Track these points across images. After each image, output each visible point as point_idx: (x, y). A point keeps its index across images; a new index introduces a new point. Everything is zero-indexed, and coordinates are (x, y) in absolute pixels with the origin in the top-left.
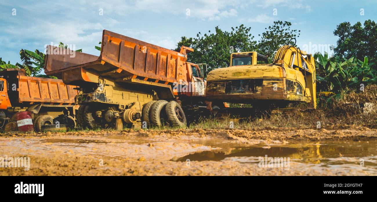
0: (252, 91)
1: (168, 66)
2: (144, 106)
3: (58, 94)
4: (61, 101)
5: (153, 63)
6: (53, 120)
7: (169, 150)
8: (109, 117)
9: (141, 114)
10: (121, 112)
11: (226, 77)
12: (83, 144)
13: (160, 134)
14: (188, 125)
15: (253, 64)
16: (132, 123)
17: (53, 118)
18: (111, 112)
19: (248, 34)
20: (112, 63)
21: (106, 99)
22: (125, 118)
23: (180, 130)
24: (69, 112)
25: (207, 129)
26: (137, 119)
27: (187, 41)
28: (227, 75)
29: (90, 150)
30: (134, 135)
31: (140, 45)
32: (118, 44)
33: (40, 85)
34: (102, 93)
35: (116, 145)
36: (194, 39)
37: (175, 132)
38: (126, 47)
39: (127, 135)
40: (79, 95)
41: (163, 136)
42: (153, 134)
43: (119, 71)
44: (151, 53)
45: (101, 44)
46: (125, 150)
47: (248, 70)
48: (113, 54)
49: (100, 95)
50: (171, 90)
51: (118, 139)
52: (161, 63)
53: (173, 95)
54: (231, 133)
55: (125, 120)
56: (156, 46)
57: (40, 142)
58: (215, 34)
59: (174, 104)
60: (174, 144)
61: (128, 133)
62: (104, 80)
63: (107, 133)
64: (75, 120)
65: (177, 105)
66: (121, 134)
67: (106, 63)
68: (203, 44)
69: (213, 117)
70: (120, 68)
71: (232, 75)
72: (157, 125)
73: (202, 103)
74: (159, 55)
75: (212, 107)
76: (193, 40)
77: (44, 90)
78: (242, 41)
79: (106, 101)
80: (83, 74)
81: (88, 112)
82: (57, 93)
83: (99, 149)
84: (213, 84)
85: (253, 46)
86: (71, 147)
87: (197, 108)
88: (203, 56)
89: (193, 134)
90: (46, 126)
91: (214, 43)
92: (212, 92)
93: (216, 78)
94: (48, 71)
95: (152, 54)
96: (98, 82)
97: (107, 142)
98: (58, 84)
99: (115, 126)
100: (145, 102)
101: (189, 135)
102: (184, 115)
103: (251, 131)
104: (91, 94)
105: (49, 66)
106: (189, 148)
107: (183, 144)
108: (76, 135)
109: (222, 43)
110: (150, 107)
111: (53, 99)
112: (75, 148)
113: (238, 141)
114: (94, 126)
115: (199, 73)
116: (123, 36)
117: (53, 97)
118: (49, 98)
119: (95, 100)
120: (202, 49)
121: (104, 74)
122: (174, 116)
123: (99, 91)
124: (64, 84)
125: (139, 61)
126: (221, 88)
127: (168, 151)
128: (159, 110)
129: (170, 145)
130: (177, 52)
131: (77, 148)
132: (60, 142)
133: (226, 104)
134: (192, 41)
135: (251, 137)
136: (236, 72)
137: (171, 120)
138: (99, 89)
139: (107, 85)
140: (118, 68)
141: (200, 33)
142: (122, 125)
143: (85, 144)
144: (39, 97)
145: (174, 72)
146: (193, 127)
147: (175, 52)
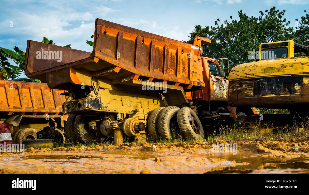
0: (288, 92)
1: (178, 63)
2: (150, 114)
3: (42, 102)
4: (46, 110)
5: (159, 60)
6: (37, 133)
7: (181, 166)
8: (106, 129)
9: (145, 124)
10: (121, 122)
11: (254, 75)
12: (73, 159)
13: (170, 147)
14: (206, 137)
15: (289, 57)
16: (135, 136)
17: (37, 132)
18: (108, 122)
19: (282, 19)
20: (108, 60)
21: (102, 106)
22: (126, 130)
23: (195, 142)
24: (56, 123)
25: (230, 141)
26: (141, 130)
27: (202, 30)
28: (255, 72)
29: (82, 167)
30: (136, 150)
31: (142, 37)
32: (115, 36)
33: (20, 90)
34: (96, 99)
35: (114, 160)
36: (211, 27)
37: (189, 144)
38: (125, 39)
39: (128, 150)
40: (68, 102)
41: (173, 150)
42: (160, 148)
43: (117, 70)
44: (157, 46)
45: (93, 38)
46: (125, 166)
47: (282, 64)
48: (109, 49)
49: (94, 101)
50: (183, 93)
51: (117, 154)
52: (169, 59)
53: (186, 100)
54: (262, 145)
55: (126, 132)
56: (162, 37)
57: (21, 159)
58: (238, 20)
59: (187, 112)
60: (187, 159)
61: (129, 148)
62: (98, 83)
63: (102, 148)
64: (64, 134)
65: (190, 112)
66: (121, 149)
67: (101, 61)
68: (223, 34)
69: (238, 126)
70: (118, 66)
71: (261, 71)
72: (166, 138)
73: (223, 109)
74: (166, 48)
75: (236, 114)
76: (210, 30)
77: (25, 97)
78: (274, 28)
79: (102, 109)
80: (72, 75)
81: (79, 123)
82: (40, 100)
83: (93, 165)
84: (237, 84)
85: (289, 35)
86: (58, 162)
87: (218, 116)
88: (223, 49)
89: (212, 147)
90: (29, 141)
91: (237, 32)
92: (237, 94)
93: (241, 76)
94: (29, 72)
95: (158, 48)
96: (90, 85)
97: (103, 157)
98: (42, 89)
99: (113, 139)
100: (150, 109)
101: (207, 148)
102: (201, 125)
103: (288, 142)
104: (83, 101)
105: (30, 66)
106: (206, 163)
107: (199, 159)
108: (64, 151)
109: (247, 32)
110: (156, 115)
111: (36, 108)
112: (63, 163)
113: (271, 155)
114: (87, 140)
115: (219, 71)
116: (121, 26)
117: (36, 106)
118: (32, 106)
119: (88, 107)
120: (222, 41)
121: (98, 75)
122: (188, 126)
123: (92, 96)
124: (49, 88)
125: (142, 57)
126: (248, 89)
127: (179, 167)
128: (169, 119)
129: (182, 159)
130: (189, 45)
131: (65, 164)
132: (44, 159)
133: (255, 110)
134: (208, 31)
135: (288, 149)
136: (267, 68)
137: (184, 132)
138: (92, 93)
139: (102, 88)
140: (116, 66)
141: (218, 20)
142: (122, 139)
143: (75, 160)
144: (20, 106)
145: (186, 70)
146: (212, 139)
147: (187, 44)
